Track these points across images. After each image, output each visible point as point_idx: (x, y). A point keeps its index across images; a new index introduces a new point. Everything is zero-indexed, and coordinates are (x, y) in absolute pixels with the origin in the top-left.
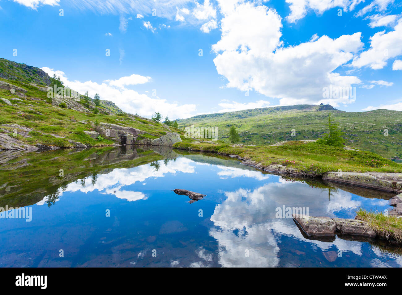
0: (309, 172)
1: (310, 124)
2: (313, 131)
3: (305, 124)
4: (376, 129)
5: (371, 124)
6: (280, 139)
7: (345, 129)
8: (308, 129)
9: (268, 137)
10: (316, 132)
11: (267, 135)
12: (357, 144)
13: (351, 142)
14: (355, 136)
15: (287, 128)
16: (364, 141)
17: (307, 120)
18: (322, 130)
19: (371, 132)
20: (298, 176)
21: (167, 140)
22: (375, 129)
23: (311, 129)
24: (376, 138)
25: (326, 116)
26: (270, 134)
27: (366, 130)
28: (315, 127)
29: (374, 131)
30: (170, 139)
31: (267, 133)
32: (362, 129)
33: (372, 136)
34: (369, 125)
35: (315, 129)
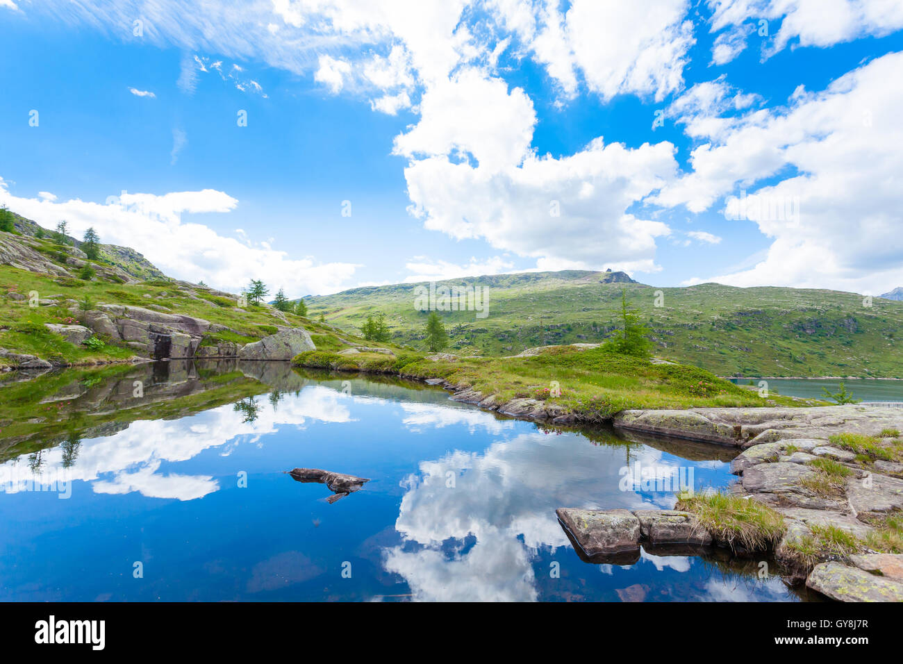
0: (589, 412)
1: (588, 310)
2: (595, 325)
3: (579, 311)
4: (704, 322)
5: (695, 311)
6: (531, 341)
7: (651, 320)
8: (586, 320)
9: (508, 336)
10: (601, 326)
11: (506, 332)
12: (674, 351)
13: (662, 345)
14: (669, 334)
15: (545, 318)
16: (685, 345)
17: (584, 302)
18: (611, 322)
19: (695, 327)
20: (568, 422)
21: (278, 346)
22: (703, 320)
23: (591, 321)
24: (705, 339)
25: (617, 295)
26: (511, 330)
27: (686, 323)
28: (599, 317)
29: (701, 325)
30: (287, 345)
31: (506, 329)
32: (681, 322)
33: (697, 334)
34: (692, 314)
35: (598, 321)
